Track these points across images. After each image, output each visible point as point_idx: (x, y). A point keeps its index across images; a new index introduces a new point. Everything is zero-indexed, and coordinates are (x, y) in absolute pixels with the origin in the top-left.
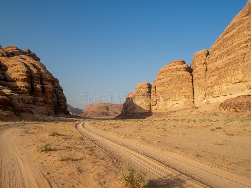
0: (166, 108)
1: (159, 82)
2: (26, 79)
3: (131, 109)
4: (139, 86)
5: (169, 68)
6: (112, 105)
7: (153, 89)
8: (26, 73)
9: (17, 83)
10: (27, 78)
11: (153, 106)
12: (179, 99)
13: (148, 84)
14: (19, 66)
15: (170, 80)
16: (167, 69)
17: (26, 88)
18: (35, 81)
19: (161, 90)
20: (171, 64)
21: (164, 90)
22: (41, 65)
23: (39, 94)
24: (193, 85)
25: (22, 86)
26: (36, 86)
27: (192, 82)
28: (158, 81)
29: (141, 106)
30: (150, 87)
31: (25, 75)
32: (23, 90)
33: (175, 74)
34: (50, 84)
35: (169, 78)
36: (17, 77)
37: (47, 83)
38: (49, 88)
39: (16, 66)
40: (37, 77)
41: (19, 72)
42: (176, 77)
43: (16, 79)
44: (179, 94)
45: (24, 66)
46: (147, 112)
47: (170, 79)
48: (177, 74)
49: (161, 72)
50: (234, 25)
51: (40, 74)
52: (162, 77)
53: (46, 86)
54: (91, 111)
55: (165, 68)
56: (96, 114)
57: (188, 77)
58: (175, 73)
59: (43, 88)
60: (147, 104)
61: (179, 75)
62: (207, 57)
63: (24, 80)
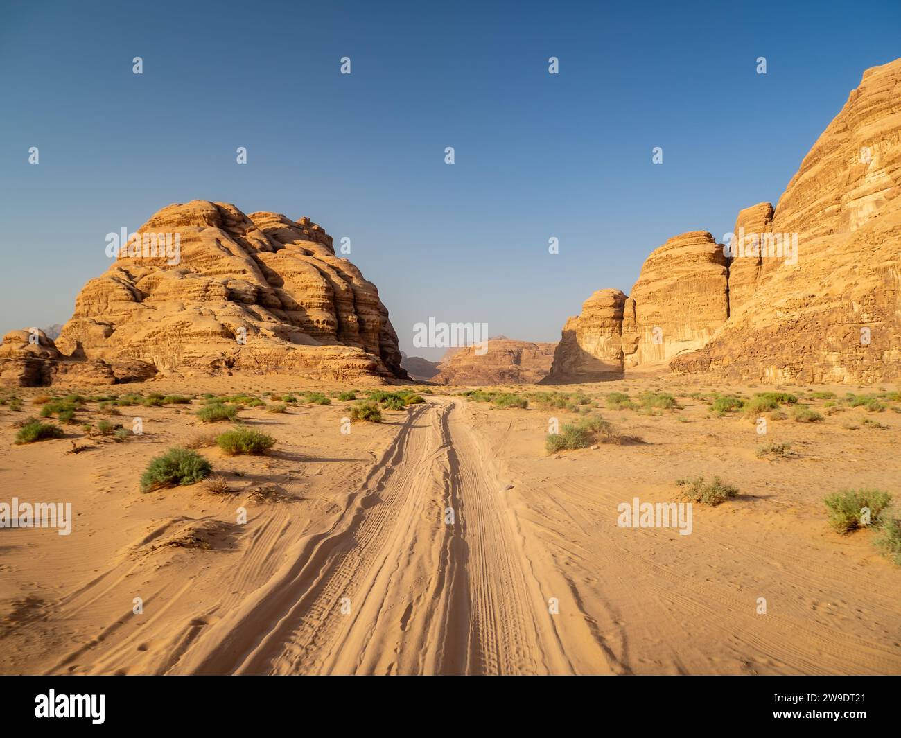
0: (662, 361)
1: (644, 290)
2: (326, 306)
3: (572, 363)
4: (591, 301)
5: (669, 252)
6: (531, 348)
7: (628, 310)
8: (326, 291)
9: (309, 312)
10: (328, 302)
11: (627, 354)
12: (693, 336)
13: (615, 297)
14: (308, 276)
15: (672, 287)
16: (664, 254)
17: (328, 323)
18: (344, 307)
19: (649, 313)
20: (676, 242)
21: (655, 314)
22: (352, 268)
23: (354, 335)
24: (728, 301)
25: (320, 321)
26: (347, 317)
27: (727, 291)
28: (643, 287)
29: (596, 356)
30: (619, 303)
31: (324, 297)
32: (323, 328)
33: (682, 271)
34: (374, 312)
35: (669, 282)
36: (308, 301)
37: (368, 310)
38: (373, 322)
39: (302, 276)
40: (348, 298)
41: (309, 289)
42: (687, 278)
43: (306, 306)
44: (694, 323)
45: (319, 274)
46: (610, 372)
47: (672, 283)
48: (689, 271)
49: (651, 263)
50: (819, 151)
51: (352, 289)
52: (651, 276)
53: (365, 317)
54: (466, 368)
55: (659, 253)
56: (482, 375)
57: (715, 280)
58: (683, 269)
59: (360, 321)
60: (613, 351)
61: (693, 273)
62: (769, 223)
63: (323, 307)
